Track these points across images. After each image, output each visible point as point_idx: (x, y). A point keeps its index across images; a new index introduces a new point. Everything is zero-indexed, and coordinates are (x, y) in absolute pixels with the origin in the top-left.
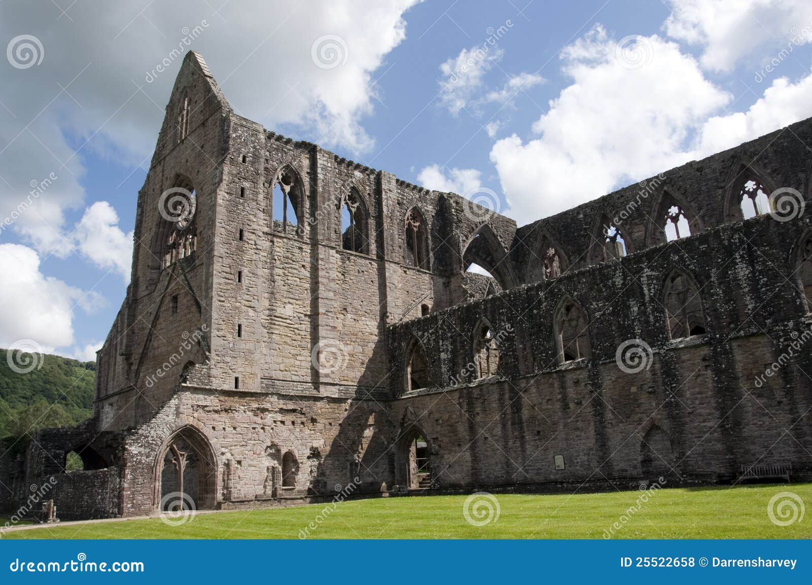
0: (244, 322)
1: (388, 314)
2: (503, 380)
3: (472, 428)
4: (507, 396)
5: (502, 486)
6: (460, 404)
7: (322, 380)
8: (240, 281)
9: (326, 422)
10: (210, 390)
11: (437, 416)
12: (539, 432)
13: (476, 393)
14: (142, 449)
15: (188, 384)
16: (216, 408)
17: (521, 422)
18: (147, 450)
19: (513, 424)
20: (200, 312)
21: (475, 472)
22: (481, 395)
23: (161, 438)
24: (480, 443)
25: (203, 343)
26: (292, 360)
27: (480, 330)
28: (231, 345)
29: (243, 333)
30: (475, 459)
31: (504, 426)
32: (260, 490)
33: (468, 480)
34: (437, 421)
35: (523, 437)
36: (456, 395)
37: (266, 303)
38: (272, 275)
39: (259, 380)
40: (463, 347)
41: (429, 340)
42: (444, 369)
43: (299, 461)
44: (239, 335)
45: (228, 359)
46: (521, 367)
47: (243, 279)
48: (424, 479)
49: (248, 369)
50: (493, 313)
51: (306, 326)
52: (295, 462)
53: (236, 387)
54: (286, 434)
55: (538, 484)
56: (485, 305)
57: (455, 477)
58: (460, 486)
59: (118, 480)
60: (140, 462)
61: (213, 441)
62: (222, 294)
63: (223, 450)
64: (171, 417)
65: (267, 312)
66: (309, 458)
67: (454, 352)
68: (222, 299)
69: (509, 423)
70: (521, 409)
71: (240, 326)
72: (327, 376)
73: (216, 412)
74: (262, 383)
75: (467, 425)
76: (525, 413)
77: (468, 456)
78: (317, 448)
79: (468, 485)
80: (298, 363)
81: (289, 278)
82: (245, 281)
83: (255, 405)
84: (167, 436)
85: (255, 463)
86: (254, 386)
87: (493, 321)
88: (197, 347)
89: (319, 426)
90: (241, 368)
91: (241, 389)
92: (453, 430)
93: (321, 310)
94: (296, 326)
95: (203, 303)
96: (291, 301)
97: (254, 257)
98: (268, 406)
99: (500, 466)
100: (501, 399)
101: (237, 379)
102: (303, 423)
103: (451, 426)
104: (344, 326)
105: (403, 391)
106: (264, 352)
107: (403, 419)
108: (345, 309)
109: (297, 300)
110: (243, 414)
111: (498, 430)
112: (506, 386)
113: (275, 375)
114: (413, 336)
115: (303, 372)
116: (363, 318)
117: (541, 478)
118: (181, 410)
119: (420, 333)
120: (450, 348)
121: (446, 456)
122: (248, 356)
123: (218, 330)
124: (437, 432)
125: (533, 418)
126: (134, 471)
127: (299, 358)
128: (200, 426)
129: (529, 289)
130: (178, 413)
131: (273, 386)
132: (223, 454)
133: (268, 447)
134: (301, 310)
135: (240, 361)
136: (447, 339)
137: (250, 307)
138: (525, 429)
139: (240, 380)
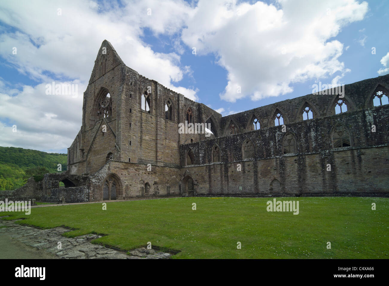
0: (132, 140)
1: (180, 141)
2: (222, 163)
3: (210, 177)
4: (223, 168)
5: (219, 195)
6: (206, 170)
7: (158, 160)
8: (130, 126)
9: (160, 174)
10: (120, 162)
11: (197, 173)
12: (234, 179)
13: (212, 167)
14: (96, 180)
15: (112, 160)
16: (122, 168)
17: (228, 176)
18: (98, 181)
19: (225, 177)
20: (115, 136)
21: (210, 190)
22: (214, 168)
23: (103, 177)
24: (213, 182)
25: (117, 147)
26: (148, 154)
27: (214, 148)
28: (127, 148)
29: (132, 144)
30: (210, 186)
31: (222, 177)
32: (138, 194)
33: (207, 193)
34: (197, 175)
35: (228, 181)
36: (205, 167)
37: (140, 135)
38: (141, 125)
39: (137, 160)
40: (208, 152)
41: (195, 150)
42: (201, 159)
43: (150, 185)
44: (130, 145)
45: (126, 152)
46: (229, 159)
47: (131, 126)
48: (190, 192)
49: (134, 156)
50: (220, 142)
51: (153, 144)
52: (149, 185)
53: (129, 162)
54: (146, 177)
55: (232, 194)
56: (217, 140)
57: (204, 191)
58: (205, 194)
59: (88, 190)
60: (96, 184)
61: (121, 179)
62: (124, 130)
63: (125, 181)
64: (107, 170)
65: (140, 138)
66: (154, 184)
67: (205, 154)
68: (124, 132)
69: (224, 176)
70: (228, 172)
71: (130, 142)
72: (160, 159)
73: (123, 169)
74: (138, 160)
75: (208, 176)
76: (229, 174)
77: (208, 186)
78: (156, 181)
79: (207, 194)
80: (150, 155)
81: (147, 127)
82: (132, 127)
83: (136, 168)
84: (105, 176)
85: (136, 185)
86: (136, 161)
87: (220, 145)
88: (115, 148)
89: (157, 175)
90: (131, 155)
91: (131, 162)
92: (203, 178)
93: (158, 138)
94: (150, 143)
95: (116, 134)
96: (148, 135)
97: (136, 119)
98: (140, 168)
99: (219, 189)
100: (221, 169)
101: (129, 159)
102: (152, 174)
103: (202, 176)
104: (166, 144)
105: (185, 165)
106: (139, 151)
107: (185, 174)
108: (166, 139)
109: (150, 134)
110: (132, 169)
111: (219, 178)
112: (223, 165)
113: (142, 158)
114: (189, 148)
115: (151, 158)
116: (172, 142)
117: (234, 193)
118: (110, 168)
119: (192, 148)
120: (203, 153)
121: (200, 186)
122: (134, 151)
123: (123, 142)
124: (197, 178)
125: (232, 175)
126: (94, 187)
127: (150, 153)
128: (117, 173)
129: (234, 136)
130: (109, 169)
131: (142, 161)
132: (125, 182)
133: (140, 181)
134: (151, 138)
135: (131, 153)
136: (202, 150)
137: (134, 135)
138: (229, 178)
139: (131, 159)
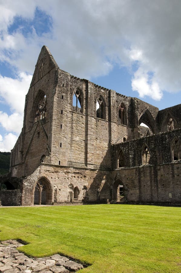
1: (112, 141)
2: (151, 165)
3: (140, 181)
4: (153, 171)
5: (149, 202)
6: (136, 173)
7: (88, 163)
8: (61, 128)
9: (89, 177)
10: (51, 165)
11: (127, 177)
12: (163, 185)
13: (142, 169)
14: (28, 184)
15: (43, 163)
16: (53, 171)
17: (157, 181)
18: (30, 184)
19: (154, 181)
20: (48, 138)
21: (140, 197)
22: (144, 171)
23: (34, 181)
24: (142, 187)
25: (49, 149)
26: (78, 156)
27: (144, 148)
28: (58, 150)
29: (62, 146)
30: (140, 192)
31: (151, 182)
32: (66, 199)
33: (137, 200)
34: (127, 178)
35: (158, 186)
36: (134, 170)
37: (70, 136)
38: (72, 126)
39: (67, 162)
40: (138, 153)
41: (126, 150)
42: (131, 161)
43: (80, 190)
44: (61, 147)
45: (57, 155)
46: (158, 161)
47: (62, 128)
48: (122, 199)
49: (64, 158)
50: (149, 142)
51: (83, 144)
52: (78, 190)
53: (59, 164)
54: (75, 181)
55: (162, 203)
56: (146, 139)
57: (134, 198)
58: (135, 202)
59: (20, 194)
60: (28, 188)
61: (51, 182)
62: (55, 132)
63: (55, 185)
64: (38, 174)
65: (70, 139)
66: (83, 189)
67: (135, 155)
68: (55, 134)
69: (153, 181)
70: (157, 176)
71: (61, 143)
72: (90, 161)
73: (53, 172)
74: (68, 163)
75: (138, 181)
76: (159, 178)
77: (138, 191)
78: (86, 186)
79: (137, 201)
80: (80, 157)
81: (78, 127)
82: (63, 128)
83: (65, 171)
84: (36, 180)
85: (65, 190)
86: (65, 164)
87: (149, 145)
88: (46, 150)
89: (87, 178)
90: (61, 158)
91: (61, 165)
92: (133, 182)
93: (89, 139)
94: (80, 144)
95: (49, 135)
97: (66, 120)
98: (70, 171)
99: (149, 195)
100: (150, 172)
101: (60, 162)
102: (81, 177)
103: (132, 181)
104: (96, 144)
105: (116, 168)
106: (69, 153)
107: (116, 177)
108: (97, 138)
109: (80, 135)
110: (62, 173)
111: (149, 183)
112: (152, 168)
113: (73, 160)
114: (120, 149)
115: (82, 160)
116: (103, 142)
117: (164, 201)
118: (41, 171)
119: (123, 148)
120: (133, 153)
121: (130, 191)
122: (64, 154)
123: (54, 145)
124: (127, 183)
125: (161, 179)
126: (26, 191)
127: (80, 155)
128: (47, 177)
129: (162, 134)
130: (40, 172)
131: (72, 164)
132: (54, 186)
133: (69, 185)
134: (82, 139)
135: (61, 156)
136: (132, 150)
137: (64, 137)
138: (159, 183)
139: (61, 162)
